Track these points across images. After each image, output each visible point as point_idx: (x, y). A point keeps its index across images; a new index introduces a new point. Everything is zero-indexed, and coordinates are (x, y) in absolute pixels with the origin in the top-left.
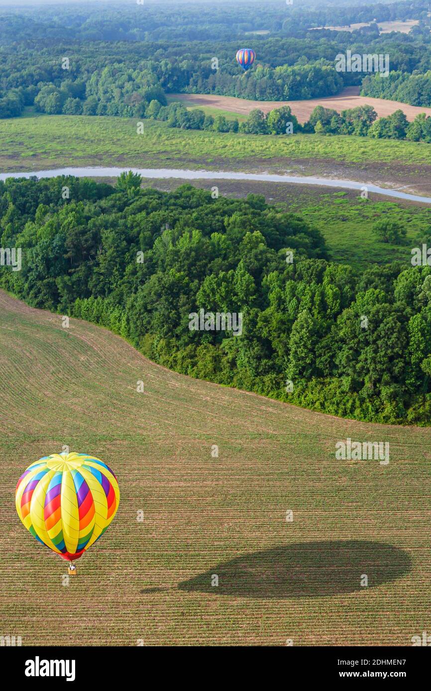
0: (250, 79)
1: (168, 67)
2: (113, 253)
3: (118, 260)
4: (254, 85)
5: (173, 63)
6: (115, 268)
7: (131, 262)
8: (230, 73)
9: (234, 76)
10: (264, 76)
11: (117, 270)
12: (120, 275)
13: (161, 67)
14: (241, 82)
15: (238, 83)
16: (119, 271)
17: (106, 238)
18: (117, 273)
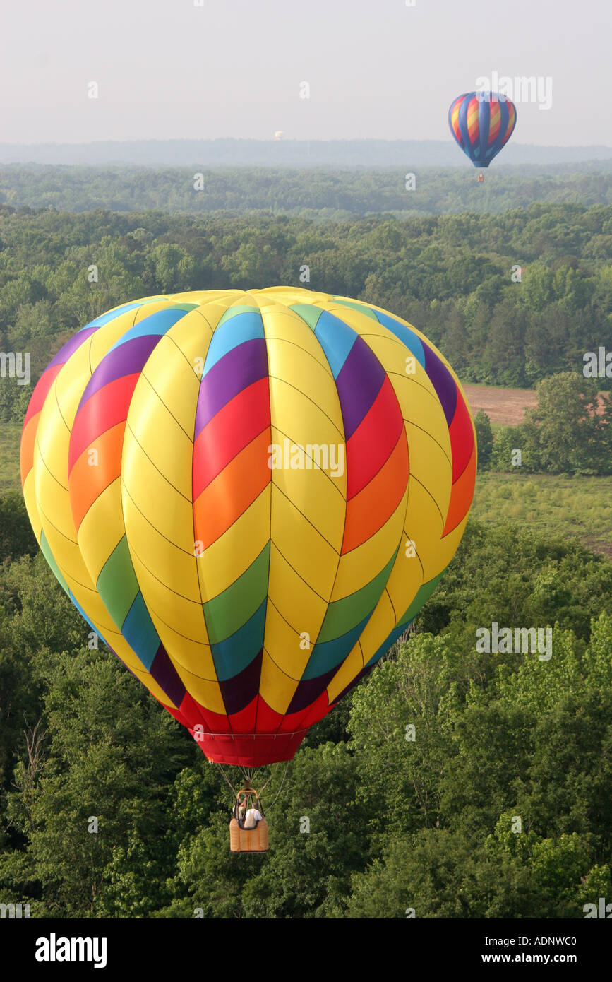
0: (498, 307)
1: (181, 265)
2: (105, 769)
3: (132, 807)
4: (518, 328)
5: (198, 256)
6: (117, 855)
7: (205, 821)
8: (416, 294)
9: (434, 303)
10: (553, 296)
11: (129, 863)
12: (145, 890)
13: (153, 269)
14: (463, 320)
15: (453, 325)
16: (138, 871)
17: (71, 690)
18: (127, 879)
